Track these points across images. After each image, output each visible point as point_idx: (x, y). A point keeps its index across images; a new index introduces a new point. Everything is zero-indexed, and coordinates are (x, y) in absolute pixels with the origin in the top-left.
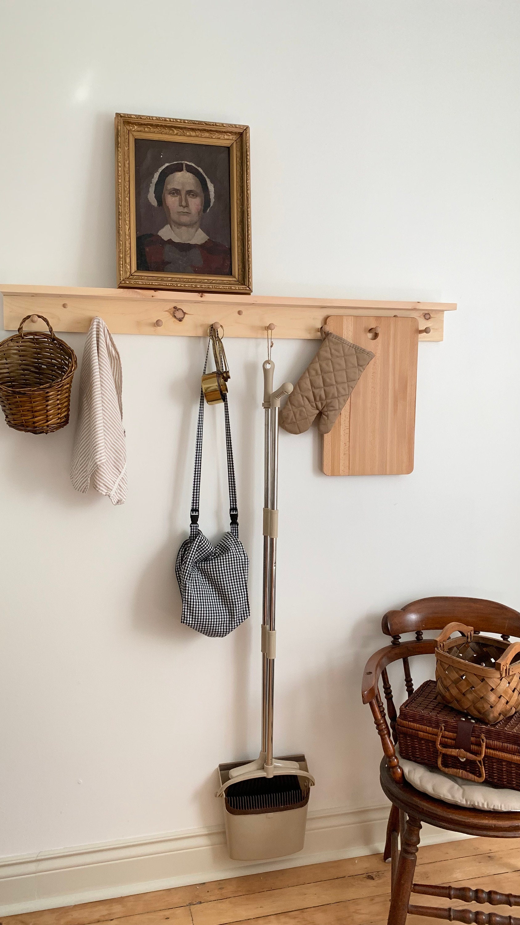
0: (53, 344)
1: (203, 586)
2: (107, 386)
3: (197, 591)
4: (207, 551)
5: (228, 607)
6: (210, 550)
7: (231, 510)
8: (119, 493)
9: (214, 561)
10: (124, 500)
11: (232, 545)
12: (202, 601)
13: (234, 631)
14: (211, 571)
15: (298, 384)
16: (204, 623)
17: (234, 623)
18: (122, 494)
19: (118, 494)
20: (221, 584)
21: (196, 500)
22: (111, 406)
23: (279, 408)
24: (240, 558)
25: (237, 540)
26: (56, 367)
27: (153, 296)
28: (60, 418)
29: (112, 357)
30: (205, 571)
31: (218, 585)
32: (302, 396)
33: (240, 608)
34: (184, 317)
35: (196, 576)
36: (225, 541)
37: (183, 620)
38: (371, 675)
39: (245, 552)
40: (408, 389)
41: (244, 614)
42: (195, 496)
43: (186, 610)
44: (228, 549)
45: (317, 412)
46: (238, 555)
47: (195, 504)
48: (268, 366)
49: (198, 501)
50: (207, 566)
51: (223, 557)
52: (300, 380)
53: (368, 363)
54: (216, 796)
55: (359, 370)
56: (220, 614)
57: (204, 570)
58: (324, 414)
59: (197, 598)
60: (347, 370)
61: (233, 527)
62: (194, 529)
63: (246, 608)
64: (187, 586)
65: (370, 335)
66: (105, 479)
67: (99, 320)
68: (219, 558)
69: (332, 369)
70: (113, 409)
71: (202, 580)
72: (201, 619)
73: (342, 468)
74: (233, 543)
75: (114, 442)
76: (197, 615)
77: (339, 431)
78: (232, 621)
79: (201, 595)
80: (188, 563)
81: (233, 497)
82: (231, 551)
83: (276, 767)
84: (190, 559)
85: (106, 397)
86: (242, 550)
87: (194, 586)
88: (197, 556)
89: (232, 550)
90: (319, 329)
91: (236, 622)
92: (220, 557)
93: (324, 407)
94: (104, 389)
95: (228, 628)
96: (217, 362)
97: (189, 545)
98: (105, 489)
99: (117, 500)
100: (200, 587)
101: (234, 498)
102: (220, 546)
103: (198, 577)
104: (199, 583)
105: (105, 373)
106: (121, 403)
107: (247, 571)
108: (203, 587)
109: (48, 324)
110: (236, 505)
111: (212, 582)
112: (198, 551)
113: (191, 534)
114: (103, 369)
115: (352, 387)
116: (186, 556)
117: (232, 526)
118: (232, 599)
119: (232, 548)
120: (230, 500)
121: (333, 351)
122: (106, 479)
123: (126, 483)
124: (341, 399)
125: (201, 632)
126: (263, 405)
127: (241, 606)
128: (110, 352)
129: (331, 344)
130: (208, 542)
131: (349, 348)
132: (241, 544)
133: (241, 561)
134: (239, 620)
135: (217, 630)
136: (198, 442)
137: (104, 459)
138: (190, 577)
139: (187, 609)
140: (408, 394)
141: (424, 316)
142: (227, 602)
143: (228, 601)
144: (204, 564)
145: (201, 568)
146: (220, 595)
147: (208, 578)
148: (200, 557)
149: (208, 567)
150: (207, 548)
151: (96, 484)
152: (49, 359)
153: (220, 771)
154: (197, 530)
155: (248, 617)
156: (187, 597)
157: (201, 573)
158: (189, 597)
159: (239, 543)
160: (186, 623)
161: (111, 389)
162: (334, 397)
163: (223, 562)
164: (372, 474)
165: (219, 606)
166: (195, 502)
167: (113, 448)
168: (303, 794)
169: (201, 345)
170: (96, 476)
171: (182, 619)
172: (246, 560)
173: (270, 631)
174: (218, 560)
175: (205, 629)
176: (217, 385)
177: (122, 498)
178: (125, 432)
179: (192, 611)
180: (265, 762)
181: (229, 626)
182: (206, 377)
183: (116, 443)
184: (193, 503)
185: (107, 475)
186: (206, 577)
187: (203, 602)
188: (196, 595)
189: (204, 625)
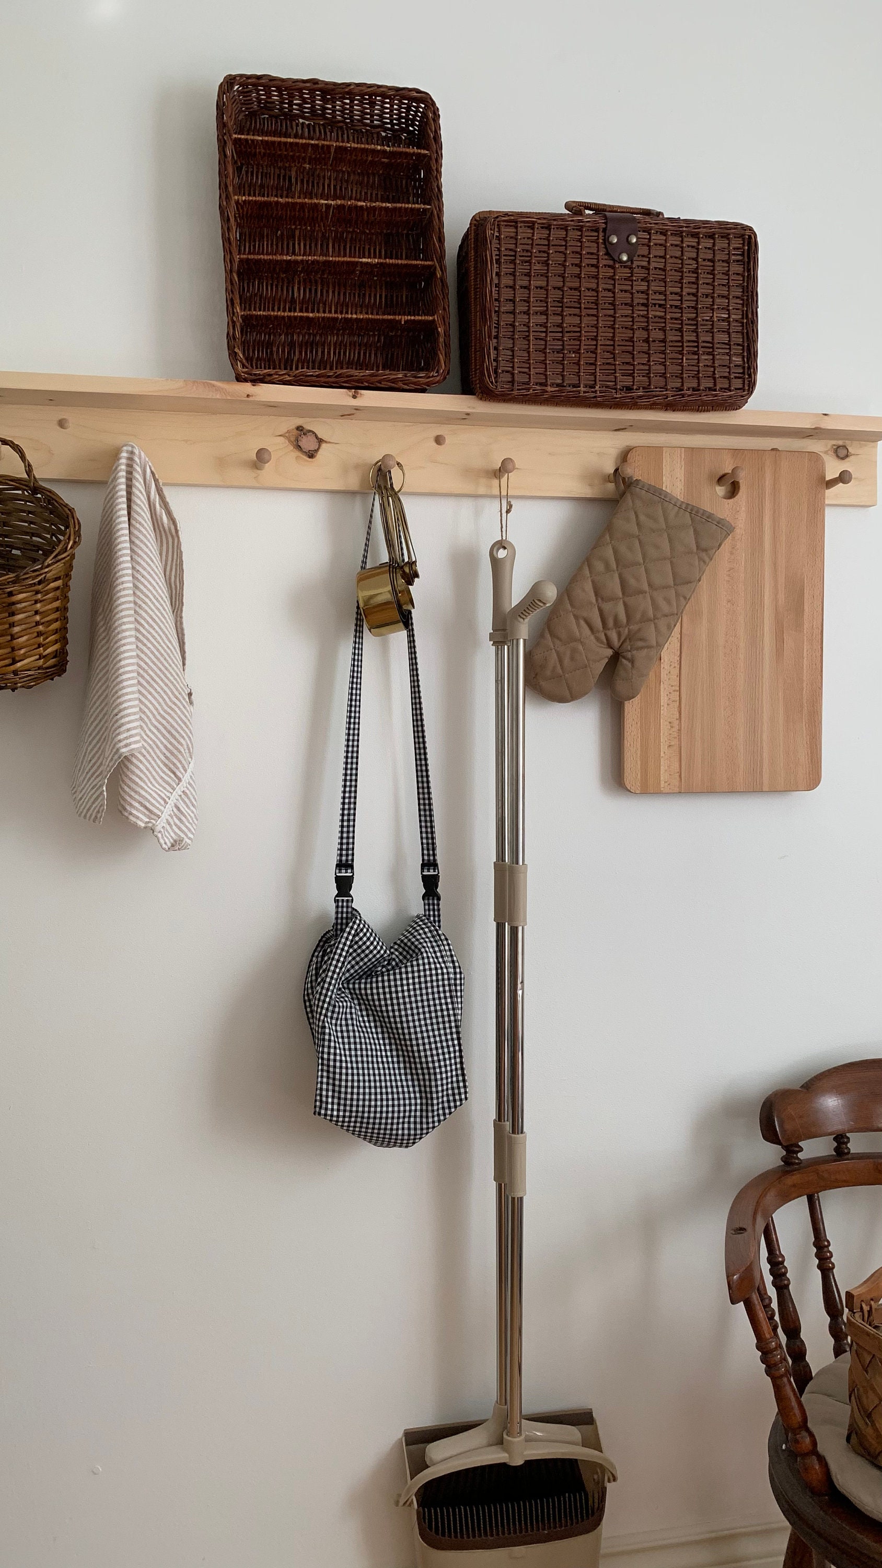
0: (34, 499)
1: (363, 1032)
2: (149, 590)
3: (349, 1043)
4: (371, 956)
5: (418, 1080)
6: (379, 952)
7: (423, 866)
8: (176, 825)
9: (386, 978)
10: (189, 841)
11: (426, 942)
12: (360, 1065)
13: (432, 1133)
14: (379, 1000)
15: (567, 592)
16: (366, 1115)
17: (433, 1117)
18: (184, 828)
19: (174, 827)
20: (403, 1028)
21: (348, 844)
22: (157, 632)
23: (525, 640)
24: (445, 971)
25: (437, 930)
26: (41, 552)
27: (248, 396)
28: (44, 657)
29: (163, 532)
30: (368, 1000)
31: (395, 1031)
32: (576, 617)
33: (445, 1082)
34: (319, 448)
35: (348, 1010)
36: (412, 934)
37: (317, 1109)
38: (745, 1234)
39: (455, 959)
40: (806, 607)
41: (454, 1095)
42: (345, 835)
43: (324, 1086)
44: (417, 951)
45: (609, 652)
46: (439, 963)
47: (344, 852)
48: (502, 554)
49: (351, 846)
50: (371, 988)
51: (406, 967)
52: (570, 583)
53: (720, 546)
54: (397, 1503)
55: (701, 559)
56: (401, 1096)
57: (364, 997)
58: (624, 657)
59: (348, 1059)
60: (673, 559)
61: (429, 905)
62: (342, 907)
63: (458, 1082)
64: (327, 1031)
65: (721, 490)
66: (143, 793)
67: (133, 447)
68: (397, 971)
69: (640, 555)
70: (163, 640)
71: (361, 1019)
72: (358, 1106)
73: (664, 777)
74: (428, 938)
75: (165, 711)
76: (349, 1096)
77: (658, 698)
78: (427, 1111)
79: (359, 1053)
80: (328, 980)
81: (427, 838)
82: (425, 955)
83: (528, 1440)
84: (334, 972)
85: (146, 612)
86: (448, 953)
87: (342, 1031)
88: (349, 966)
89: (426, 952)
90: (612, 477)
91: (436, 1113)
92: (400, 968)
93: (625, 640)
94: (141, 595)
95: (418, 1126)
96: (390, 544)
97: (332, 943)
98: (145, 815)
99: (172, 841)
100: (357, 1034)
101: (430, 841)
102: (399, 946)
103: (351, 1013)
104: (353, 1025)
105: (144, 560)
106: (182, 629)
107: (459, 1000)
108: (362, 1035)
109: (23, 457)
110: (434, 855)
111: (384, 1024)
112: (351, 954)
113: (337, 918)
114: (140, 552)
115: (685, 598)
116: (324, 967)
117: (427, 902)
118: (427, 1062)
119: (427, 949)
120: (422, 844)
121: (642, 518)
122: (146, 791)
123: (193, 805)
124: (662, 623)
125: (359, 1136)
126: (492, 637)
127: (447, 1078)
128: (157, 519)
129: (638, 503)
130: (374, 935)
131: (678, 513)
132: (447, 939)
133: (446, 976)
134: (443, 1108)
135: (394, 1132)
136: (350, 717)
137: (136, 742)
138: (333, 1012)
139: (328, 1084)
140: (806, 617)
141: (836, 451)
142: (416, 1069)
143: (419, 1066)
144: (366, 983)
145: (358, 992)
146: (400, 1053)
147: (374, 1015)
148: (357, 967)
149: (375, 991)
150: (372, 948)
151: (122, 802)
152: (26, 534)
153: (407, 1445)
154: (350, 910)
155: (463, 1102)
156: (326, 1056)
157: (360, 1004)
158: (332, 1057)
159: (443, 937)
160: (326, 1115)
161: (157, 596)
162: (645, 619)
163: (407, 979)
164: (732, 791)
165: (398, 1078)
166: (344, 847)
167: (163, 725)
168: (590, 1502)
169: (357, 510)
170: (123, 785)
171: (315, 1107)
172: (458, 976)
173: (513, 1135)
174: (395, 974)
175: (367, 1128)
176: (389, 591)
177: (183, 835)
178: (190, 694)
179: (337, 1089)
180: (505, 1428)
181: (421, 1123)
182: (366, 574)
183: (169, 714)
184: (341, 849)
185: (149, 784)
186: (370, 1012)
187: (363, 1068)
188: (347, 1053)
189: (365, 1120)
